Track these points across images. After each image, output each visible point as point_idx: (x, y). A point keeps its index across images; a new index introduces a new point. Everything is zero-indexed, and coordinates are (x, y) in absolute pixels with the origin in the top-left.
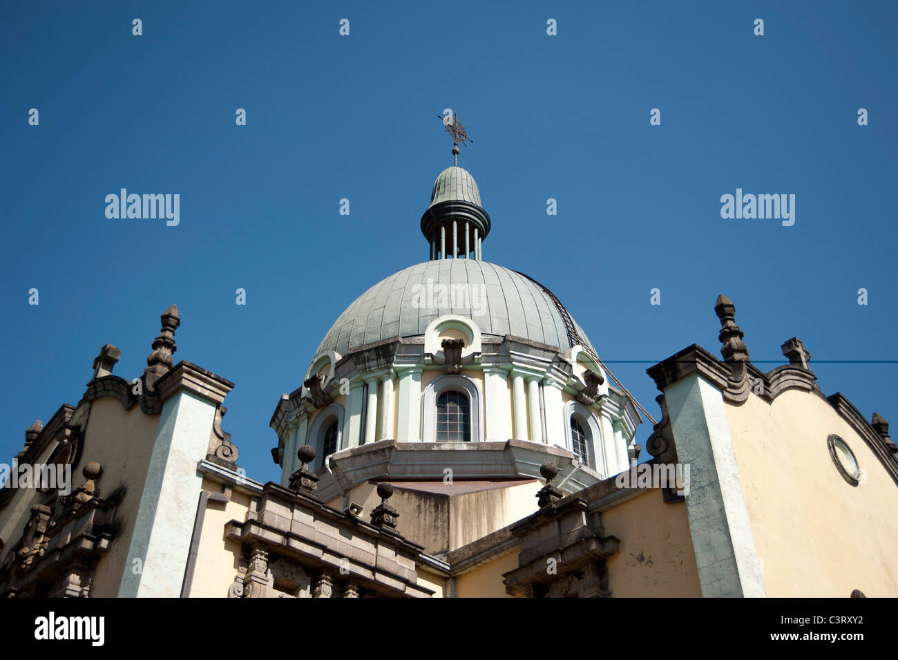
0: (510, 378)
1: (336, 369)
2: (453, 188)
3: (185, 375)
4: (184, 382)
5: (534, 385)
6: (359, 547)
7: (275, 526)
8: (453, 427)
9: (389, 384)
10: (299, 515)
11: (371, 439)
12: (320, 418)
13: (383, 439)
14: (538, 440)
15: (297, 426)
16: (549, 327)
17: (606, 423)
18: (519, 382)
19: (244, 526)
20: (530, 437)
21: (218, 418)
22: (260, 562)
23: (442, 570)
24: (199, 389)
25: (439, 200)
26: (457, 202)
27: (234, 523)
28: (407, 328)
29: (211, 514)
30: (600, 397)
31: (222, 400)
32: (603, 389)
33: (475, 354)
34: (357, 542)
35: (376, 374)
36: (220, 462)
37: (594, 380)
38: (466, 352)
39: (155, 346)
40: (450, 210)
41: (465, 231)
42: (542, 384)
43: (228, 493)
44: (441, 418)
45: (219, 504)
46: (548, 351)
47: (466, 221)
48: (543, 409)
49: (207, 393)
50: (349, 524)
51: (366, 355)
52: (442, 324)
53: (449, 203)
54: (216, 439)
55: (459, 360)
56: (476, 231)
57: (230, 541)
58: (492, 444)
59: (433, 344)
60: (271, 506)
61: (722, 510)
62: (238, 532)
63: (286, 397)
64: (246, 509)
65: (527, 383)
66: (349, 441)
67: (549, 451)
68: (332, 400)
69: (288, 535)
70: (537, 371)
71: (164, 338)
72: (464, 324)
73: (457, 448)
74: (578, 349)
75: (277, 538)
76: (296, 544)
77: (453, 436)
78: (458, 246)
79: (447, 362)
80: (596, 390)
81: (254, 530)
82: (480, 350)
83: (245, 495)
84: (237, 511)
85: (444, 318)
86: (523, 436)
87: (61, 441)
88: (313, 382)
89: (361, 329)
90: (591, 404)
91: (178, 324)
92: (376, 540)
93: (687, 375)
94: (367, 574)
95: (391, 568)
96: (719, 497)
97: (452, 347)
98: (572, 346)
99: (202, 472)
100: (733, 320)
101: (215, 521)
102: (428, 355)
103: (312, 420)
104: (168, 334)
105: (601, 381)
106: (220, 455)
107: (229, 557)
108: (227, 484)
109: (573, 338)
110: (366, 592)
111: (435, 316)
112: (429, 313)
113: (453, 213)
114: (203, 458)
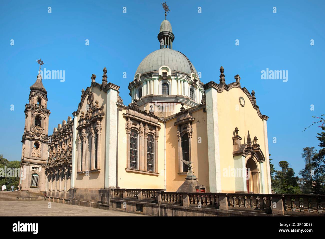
0: (177, 80)
1: (140, 77)
2: (165, 27)
3: (110, 85)
4: (111, 87)
5: (182, 82)
6: (147, 117)
7: (131, 114)
8: (165, 91)
9: (152, 81)
10: (135, 112)
11: (149, 94)
12: (138, 88)
13: (151, 94)
14: (183, 95)
15: (134, 89)
16: (186, 68)
17: (198, 90)
18: (179, 81)
19: (126, 114)
20: (181, 94)
21: (118, 94)
22: (129, 120)
23: (163, 121)
24: (114, 88)
25: (162, 31)
26: (166, 31)
28: (155, 68)
29: (119, 112)
30: (197, 84)
31: (118, 90)
32: (197, 83)
33: (170, 75)
35: (149, 79)
36: (120, 103)
37: (195, 81)
38: (168, 75)
39: (103, 77)
40: (164, 34)
41: (168, 40)
42: (184, 82)
43: (122, 108)
44: (163, 89)
45: (121, 110)
46: (186, 74)
47: (168, 37)
48: (184, 87)
49: (115, 89)
50: (145, 113)
51: (146, 75)
52: (162, 68)
53: (164, 32)
54: (118, 98)
55: (166, 77)
56: (171, 39)
57: (124, 117)
58: (173, 95)
59: (161, 72)
60: (130, 110)
61: (213, 115)
62: (125, 115)
63: (131, 83)
64: (126, 111)
66: (144, 94)
67: (184, 97)
68: (140, 84)
69: (134, 116)
70: (183, 79)
71: (105, 75)
72: (167, 68)
73: (166, 96)
74: (193, 73)
75: (132, 116)
76: (135, 117)
77: (165, 93)
78: (167, 43)
79: (164, 77)
81: (128, 115)
82: (170, 74)
83: (126, 108)
84: (124, 111)
85: (163, 66)
87: (89, 94)
88: (136, 80)
89: (145, 68)
90: (195, 86)
91: (107, 72)
92: (150, 116)
93: (210, 87)
94: (149, 122)
95: (153, 121)
96: (213, 112)
97: (165, 74)
98: (191, 72)
99: (117, 105)
100: (223, 73)
101: (121, 113)
102: (159, 75)
103: (137, 88)
104: (105, 74)
105: (197, 81)
106: (120, 101)
107: (125, 119)
108: (121, 107)
109: (192, 70)
110: (149, 125)
111: (161, 65)
112: (160, 65)
113: (165, 35)
114: (117, 102)
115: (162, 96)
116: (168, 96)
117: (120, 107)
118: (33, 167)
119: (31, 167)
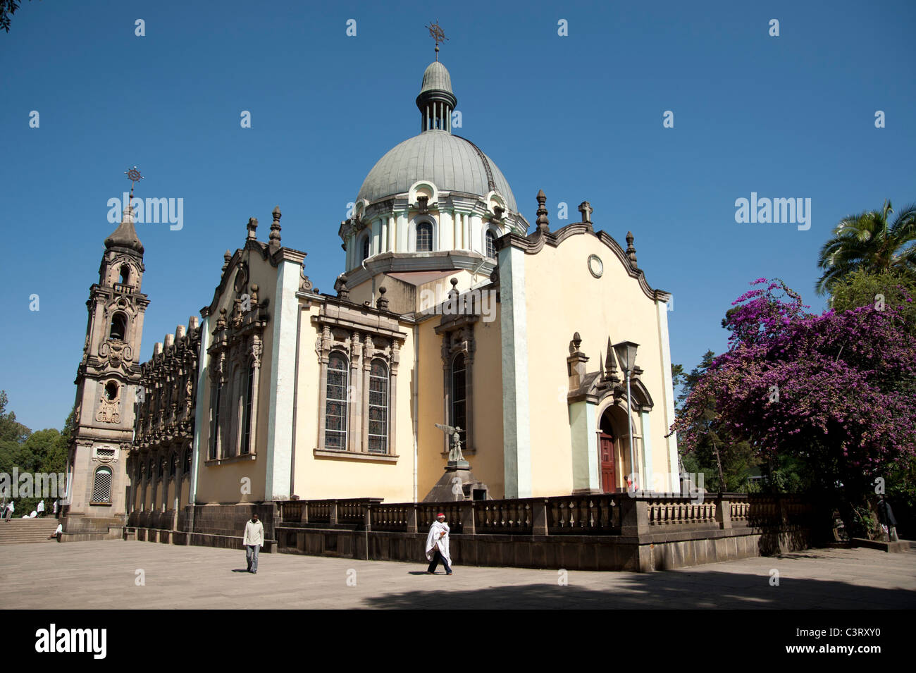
0: (453, 214)
1: (366, 211)
2: (434, 79)
3: (284, 253)
4: (285, 257)
5: (466, 217)
6: (371, 318)
7: (331, 316)
8: (424, 243)
9: (392, 219)
10: (342, 309)
12: (361, 235)
13: (389, 251)
14: (466, 249)
15: (351, 237)
16: (478, 181)
18: (458, 216)
19: (318, 317)
20: (462, 249)
21: (302, 270)
22: (327, 331)
23: (413, 322)
24: (292, 259)
25: (426, 89)
26: (436, 91)
27: (314, 316)
28: (400, 187)
29: (304, 313)
30: (503, 218)
32: (504, 215)
33: (434, 203)
34: (370, 316)
35: (385, 215)
36: (305, 291)
37: (499, 211)
38: (429, 203)
39: (272, 229)
40: (431, 96)
41: (440, 108)
42: (470, 216)
43: (310, 303)
44: (419, 237)
45: (307, 308)
47: (441, 102)
48: (470, 230)
49: (295, 260)
50: (365, 309)
52: (419, 186)
53: (431, 91)
54: (302, 280)
55: (427, 208)
56: (447, 107)
57: (313, 323)
58: (441, 253)
59: (413, 197)
60: (329, 306)
62: (316, 320)
64: (319, 308)
65: (462, 216)
66: (374, 251)
67: (470, 255)
68: (365, 226)
69: (337, 319)
70: (469, 211)
71: (275, 225)
72: (429, 186)
74: (492, 193)
75: (333, 321)
76: (341, 323)
77: (424, 249)
78: (436, 117)
79: (420, 208)
80: (501, 215)
81: (322, 319)
82: (437, 201)
83: (318, 303)
84: (315, 310)
85: (420, 183)
86: (459, 248)
89: (378, 186)
91: (281, 215)
92: (378, 314)
93: (507, 246)
94: (375, 330)
95: (386, 326)
96: (512, 305)
97: (422, 200)
98: (490, 191)
99: (298, 296)
101: (306, 315)
102: (410, 205)
104: (277, 223)
105: (503, 211)
106: (304, 287)
107: (314, 329)
108: (309, 300)
109: (491, 185)
110: (374, 336)
111: (416, 180)
112: (413, 178)
113: (433, 98)
114: (297, 290)
115: (414, 257)
116: (430, 254)
117: (305, 301)
118: (99, 450)
119: (95, 450)
